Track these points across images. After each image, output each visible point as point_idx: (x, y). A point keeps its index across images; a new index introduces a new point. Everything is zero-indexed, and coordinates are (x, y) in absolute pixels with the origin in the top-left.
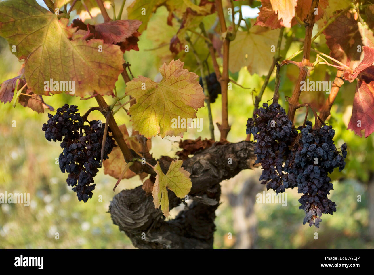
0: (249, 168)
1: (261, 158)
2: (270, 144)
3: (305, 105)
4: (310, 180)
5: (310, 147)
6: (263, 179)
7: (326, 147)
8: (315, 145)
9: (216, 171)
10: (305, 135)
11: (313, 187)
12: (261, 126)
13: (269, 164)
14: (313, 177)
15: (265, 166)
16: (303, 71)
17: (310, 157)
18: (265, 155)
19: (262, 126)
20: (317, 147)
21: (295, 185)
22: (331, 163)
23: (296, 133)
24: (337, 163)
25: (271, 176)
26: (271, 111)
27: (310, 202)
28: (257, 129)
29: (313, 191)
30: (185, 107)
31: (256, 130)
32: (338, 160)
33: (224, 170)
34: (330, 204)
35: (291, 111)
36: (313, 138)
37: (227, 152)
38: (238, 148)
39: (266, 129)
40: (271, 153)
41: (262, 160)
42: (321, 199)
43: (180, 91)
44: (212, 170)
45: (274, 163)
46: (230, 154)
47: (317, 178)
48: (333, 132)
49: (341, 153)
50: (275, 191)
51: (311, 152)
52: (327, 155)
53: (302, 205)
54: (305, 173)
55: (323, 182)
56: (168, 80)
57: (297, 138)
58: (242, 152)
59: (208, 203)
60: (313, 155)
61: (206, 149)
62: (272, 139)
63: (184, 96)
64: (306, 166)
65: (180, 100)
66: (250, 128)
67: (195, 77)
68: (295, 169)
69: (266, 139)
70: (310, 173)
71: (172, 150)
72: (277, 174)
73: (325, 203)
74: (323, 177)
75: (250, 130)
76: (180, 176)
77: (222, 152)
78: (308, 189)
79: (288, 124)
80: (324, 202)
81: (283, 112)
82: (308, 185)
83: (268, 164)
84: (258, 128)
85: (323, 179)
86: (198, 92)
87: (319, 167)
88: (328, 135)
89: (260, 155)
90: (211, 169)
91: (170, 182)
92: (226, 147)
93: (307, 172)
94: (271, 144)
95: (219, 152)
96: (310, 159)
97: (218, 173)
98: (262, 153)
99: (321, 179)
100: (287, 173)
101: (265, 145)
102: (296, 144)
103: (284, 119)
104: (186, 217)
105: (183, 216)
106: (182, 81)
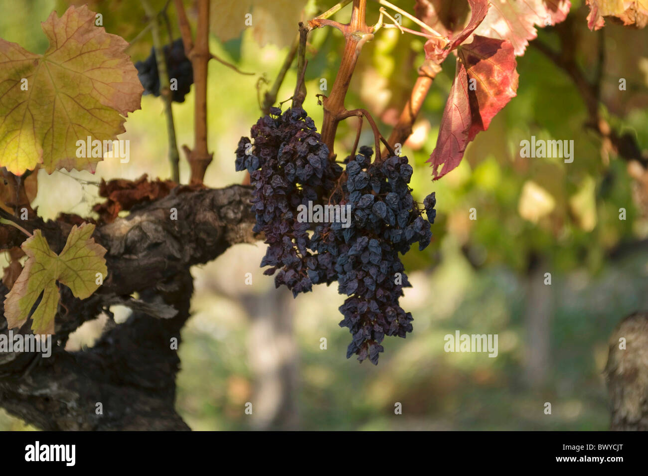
0: (245, 241)
1: (264, 221)
2: (282, 193)
3: (357, 114)
4: (363, 268)
5: (361, 199)
6: (267, 264)
7: (394, 200)
8: (372, 196)
9: (176, 246)
10: (352, 176)
11: (368, 281)
12: (266, 155)
13: (280, 234)
14: (366, 262)
15: (272, 237)
16: (353, 41)
17: (361, 220)
18: (272, 216)
19: (268, 155)
20: (376, 199)
21: (334, 276)
22: (403, 234)
23: (337, 170)
24: (416, 233)
25: (283, 259)
26: (287, 125)
27: (361, 312)
28: (257, 160)
29: (368, 289)
30: (99, 109)
31: (254, 162)
32: (417, 227)
33: (193, 245)
34: (401, 316)
35: (328, 125)
36: (367, 182)
37: (199, 208)
38: (223, 200)
39: (276, 162)
40: (284, 211)
41: (266, 226)
42: (382, 306)
43: (88, 74)
44: (168, 243)
45: (291, 231)
46: (205, 213)
47: (375, 262)
48: (408, 171)
49: (425, 213)
50: (292, 288)
51: (363, 210)
52: (396, 216)
53: (345, 317)
54: (352, 253)
55: (388, 272)
56: (62, 49)
57: (339, 181)
58: (231, 208)
59: (158, 314)
60: (366, 217)
61: (156, 200)
62: (288, 183)
63: (98, 85)
64: (353, 239)
65: (89, 94)
66: (243, 158)
67: (121, 46)
68: (333, 244)
69: (274, 182)
70: (361, 252)
71: (84, 200)
72: (297, 253)
73: (391, 313)
74: (387, 262)
75: (244, 163)
76: (87, 256)
77: (191, 207)
78: (357, 285)
79: (320, 152)
80: (388, 312)
81: (312, 127)
82: (356, 277)
83: (278, 233)
84: (259, 158)
85: (387, 265)
86: (128, 78)
87: (379, 241)
88: (398, 175)
89: (262, 215)
90: (165, 242)
91: (65, 270)
92: (197, 197)
93: (356, 250)
94: (284, 193)
95: (183, 206)
96: (362, 225)
97: (181, 250)
98: (267, 211)
99: (383, 266)
100: (316, 252)
101: (271, 194)
102: (335, 194)
103: (312, 140)
104: (117, 341)
105: (110, 340)
106: (93, 53)
